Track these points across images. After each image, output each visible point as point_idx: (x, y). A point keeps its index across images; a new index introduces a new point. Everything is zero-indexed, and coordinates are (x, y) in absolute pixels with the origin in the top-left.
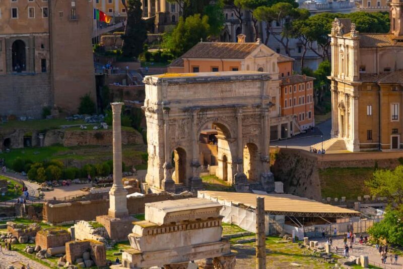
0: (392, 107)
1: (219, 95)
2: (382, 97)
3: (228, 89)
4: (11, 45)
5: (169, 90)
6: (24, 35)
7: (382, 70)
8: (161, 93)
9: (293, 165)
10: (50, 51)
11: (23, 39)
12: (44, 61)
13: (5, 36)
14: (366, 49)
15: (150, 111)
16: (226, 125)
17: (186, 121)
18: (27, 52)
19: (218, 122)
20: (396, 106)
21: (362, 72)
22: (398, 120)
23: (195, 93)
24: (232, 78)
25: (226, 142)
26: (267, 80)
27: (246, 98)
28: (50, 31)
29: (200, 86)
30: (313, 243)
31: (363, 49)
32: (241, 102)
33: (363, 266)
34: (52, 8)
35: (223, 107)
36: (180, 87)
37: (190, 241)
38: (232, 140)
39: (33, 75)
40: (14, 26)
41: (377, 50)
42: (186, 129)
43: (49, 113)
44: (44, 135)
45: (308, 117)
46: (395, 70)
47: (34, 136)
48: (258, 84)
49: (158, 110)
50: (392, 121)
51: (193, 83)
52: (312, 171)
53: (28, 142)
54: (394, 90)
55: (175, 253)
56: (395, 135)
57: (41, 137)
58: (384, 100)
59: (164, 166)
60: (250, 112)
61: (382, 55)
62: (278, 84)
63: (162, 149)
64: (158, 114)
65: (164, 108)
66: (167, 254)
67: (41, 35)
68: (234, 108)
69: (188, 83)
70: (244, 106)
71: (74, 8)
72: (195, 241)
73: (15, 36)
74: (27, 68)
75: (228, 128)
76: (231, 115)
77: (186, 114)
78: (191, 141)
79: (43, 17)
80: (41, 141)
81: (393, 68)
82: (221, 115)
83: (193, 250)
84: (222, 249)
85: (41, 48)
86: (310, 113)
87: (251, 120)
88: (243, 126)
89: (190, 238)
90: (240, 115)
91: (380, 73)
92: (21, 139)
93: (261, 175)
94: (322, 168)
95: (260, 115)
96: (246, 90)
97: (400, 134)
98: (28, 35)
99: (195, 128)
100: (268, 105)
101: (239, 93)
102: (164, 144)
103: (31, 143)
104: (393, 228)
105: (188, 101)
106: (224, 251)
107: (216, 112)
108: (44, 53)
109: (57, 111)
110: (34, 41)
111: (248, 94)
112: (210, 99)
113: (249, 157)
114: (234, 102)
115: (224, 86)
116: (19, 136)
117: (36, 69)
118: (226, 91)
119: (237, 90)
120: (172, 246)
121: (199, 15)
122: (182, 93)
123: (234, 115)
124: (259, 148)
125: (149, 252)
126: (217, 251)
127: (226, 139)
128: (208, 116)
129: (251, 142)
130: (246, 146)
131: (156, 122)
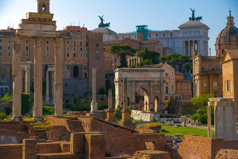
0: (214, 83)
1: (144, 76)
2: (210, 79)
3: (147, 74)
4: (73, 67)
5: (123, 73)
6: (78, 64)
7: (211, 70)
8: (119, 75)
9: (174, 106)
10: (88, 70)
11: (78, 65)
12: (86, 74)
13: (70, 64)
14: (204, 61)
15: (116, 82)
16: (146, 89)
17: (129, 86)
18: (79, 71)
19: (143, 87)
20: (216, 83)
21: (202, 70)
22: (217, 89)
23: (133, 75)
24: (149, 70)
25: (147, 96)
26: (163, 71)
27: (154, 78)
28: (88, 62)
29: (135, 72)
30: (168, 122)
31: (203, 61)
32: (152, 79)
33: (183, 126)
34: (89, 54)
35: (145, 81)
36: (127, 73)
37: (42, 29)
38: (148, 95)
39: (81, 79)
40: (74, 60)
41: (209, 61)
42: (130, 89)
43: (87, 94)
44: (81, 99)
45: (189, 97)
46: (217, 70)
47: (78, 100)
48: (159, 73)
49: (118, 81)
50: (214, 89)
51: (132, 71)
52: (179, 106)
53: (76, 102)
54: (215, 76)
55: (36, 32)
56: (215, 95)
57: (80, 100)
58: (211, 80)
59: (120, 103)
60: (156, 84)
61: (211, 64)
62: (174, 81)
63: (120, 97)
64: (118, 83)
65: (121, 80)
66: (32, 32)
67: (85, 64)
68: (149, 82)
69: (131, 71)
70: (153, 81)
71: (98, 54)
72: (44, 29)
73: (74, 64)
74: (79, 77)
75: (147, 90)
76: (148, 84)
77: (130, 83)
78: (131, 94)
79: (86, 57)
80: (80, 101)
81: (215, 69)
82: (144, 84)
83: (44, 33)
84: (56, 34)
85: (85, 69)
86: (190, 95)
87: (156, 87)
88: (153, 89)
89: (42, 27)
90: (152, 84)
91: (210, 71)
92: (73, 100)
93: (160, 109)
94: (183, 105)
95: (160, 85)
96: (154, 75)
97: (218, 94)
98: (80, 64)
99: (133, 89)
100: (163, 81)
101: (151, 76)
102: (120, 94)
103: (77, 102)
104: (199, 115)
105: (131, 78)
106: (57, 35)
107: (142, 83)
108: (86, 71)
109: (90, 93)
110: (82, 66)
111: (155, 77)
112: (140, 78)
113: (157, 103)
114: (150, 79)
115: (145, 73)
116: (72, 99)
117: (82, 77)
118: (146, 75)
119: (151, 75)
120: (34, 29)
121: (148, 59)
122: (128, 75)
123: (149, 84)
124: (160, 98)
125: (25, 30)
126: (54, 35)
127: (147, 95)
128: (139, 84)
129: (157, 96)
130: (156, 99)
131: (118, 86)
